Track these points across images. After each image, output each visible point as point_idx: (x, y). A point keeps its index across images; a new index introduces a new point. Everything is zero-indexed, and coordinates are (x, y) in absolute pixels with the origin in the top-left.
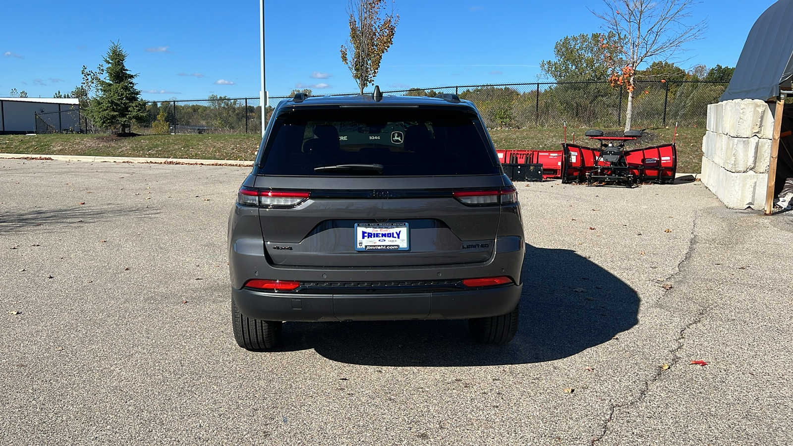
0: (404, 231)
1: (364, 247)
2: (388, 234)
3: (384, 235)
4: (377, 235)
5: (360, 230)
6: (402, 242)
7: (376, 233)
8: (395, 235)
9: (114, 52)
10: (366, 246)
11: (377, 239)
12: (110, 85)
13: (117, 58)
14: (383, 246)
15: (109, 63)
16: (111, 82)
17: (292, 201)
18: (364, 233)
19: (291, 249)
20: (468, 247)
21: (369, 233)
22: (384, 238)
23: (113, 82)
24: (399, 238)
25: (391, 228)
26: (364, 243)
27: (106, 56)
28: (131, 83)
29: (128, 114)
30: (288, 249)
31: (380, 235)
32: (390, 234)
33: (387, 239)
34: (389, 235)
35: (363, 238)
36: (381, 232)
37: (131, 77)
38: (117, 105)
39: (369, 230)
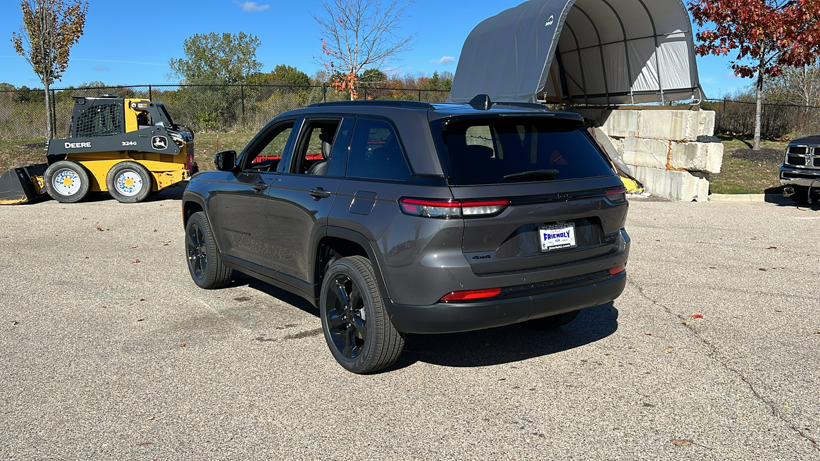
0: (571, 229)
1: (547, 248)
2: (561, 234)
3: (558, 235)
4: (554, 236)
5: (542, 232)
6: (571, 241)
7: (553, 234)
8: (566, 235)
10: (548, 247)
11: (554, 240)
14: (560, 245)
17: (491, 210)
18: (545, 235)
19: (489, 257)
21: (549, 235)
22: (558, 238)
24: (569, 237)
25: (563, 228)
26: (546, 244)
30: (486, 257)
31: (556, 236)
32: (562, 234)
33: (560, 238)
34: (562, 235)
35: (545, 240)
36: (556, 233)
39: (548, 232)
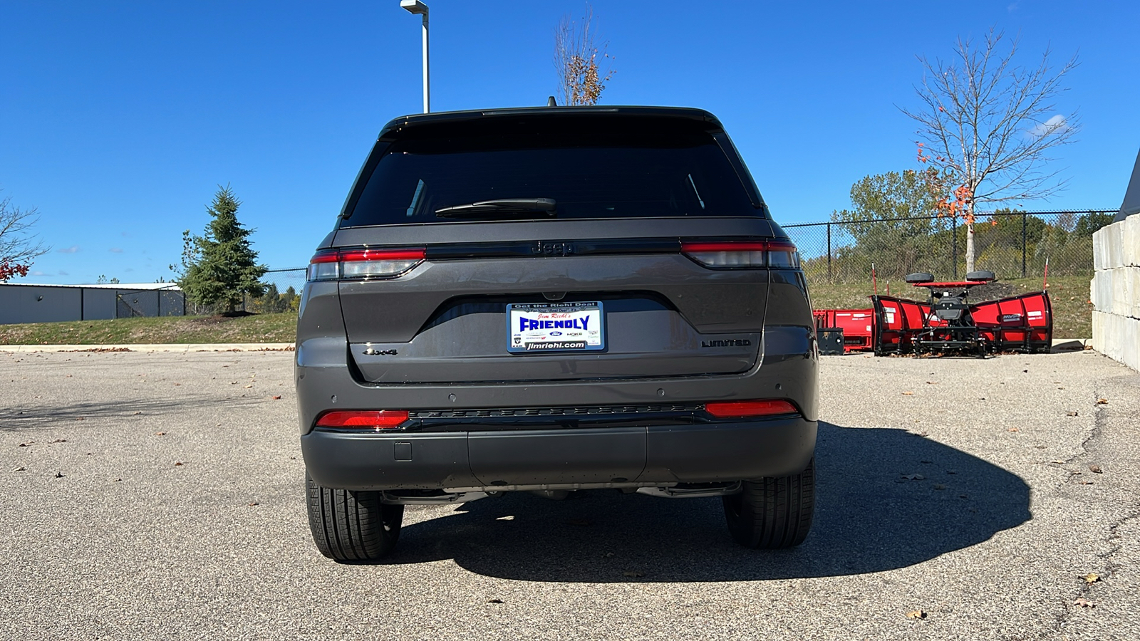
0: (595, 316)
1: (524, 346)
2: (567, 322)
3: (559, 324)
4: (548, 325)
5: (516, 316)
6: (592, 336)
7: (544, 320)
8: (580, 324)
9: (223, 200)
10: (527, 344)
11: (546, 331)
12: (215, 245)
13: (227, 208)
14: (558, 343)
15: (215, 215)
16: (217, 242)
17: (396, 267)
18: (523, 320)
19: (395, 353)
20: (713, 344)
21: (532, 321)
22: (559, 329)
23: (219, 241)
24: (585, 328)
25: (572, 311)
26: (524, 338)
27: (211, 206)
28: (245, 242)
29: (238, 285)
31: (553, 325)
32: (570, 321)
33: (564, 330)
34: (569, 324)
35: (522, 329)
36: (554, 320)
37: (245, 233)
38: (223, 271)
39: (533, 316)
